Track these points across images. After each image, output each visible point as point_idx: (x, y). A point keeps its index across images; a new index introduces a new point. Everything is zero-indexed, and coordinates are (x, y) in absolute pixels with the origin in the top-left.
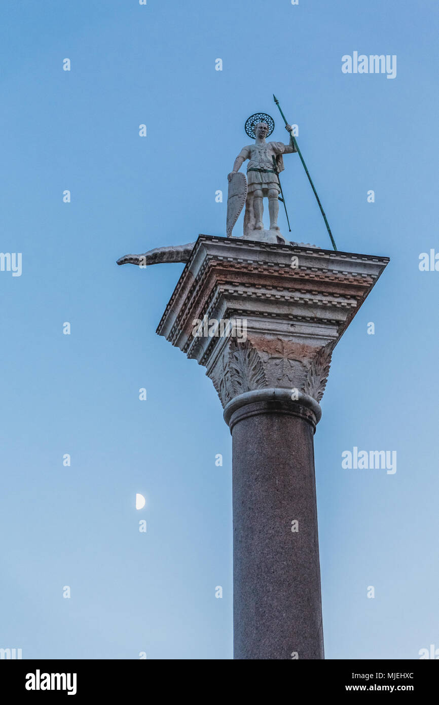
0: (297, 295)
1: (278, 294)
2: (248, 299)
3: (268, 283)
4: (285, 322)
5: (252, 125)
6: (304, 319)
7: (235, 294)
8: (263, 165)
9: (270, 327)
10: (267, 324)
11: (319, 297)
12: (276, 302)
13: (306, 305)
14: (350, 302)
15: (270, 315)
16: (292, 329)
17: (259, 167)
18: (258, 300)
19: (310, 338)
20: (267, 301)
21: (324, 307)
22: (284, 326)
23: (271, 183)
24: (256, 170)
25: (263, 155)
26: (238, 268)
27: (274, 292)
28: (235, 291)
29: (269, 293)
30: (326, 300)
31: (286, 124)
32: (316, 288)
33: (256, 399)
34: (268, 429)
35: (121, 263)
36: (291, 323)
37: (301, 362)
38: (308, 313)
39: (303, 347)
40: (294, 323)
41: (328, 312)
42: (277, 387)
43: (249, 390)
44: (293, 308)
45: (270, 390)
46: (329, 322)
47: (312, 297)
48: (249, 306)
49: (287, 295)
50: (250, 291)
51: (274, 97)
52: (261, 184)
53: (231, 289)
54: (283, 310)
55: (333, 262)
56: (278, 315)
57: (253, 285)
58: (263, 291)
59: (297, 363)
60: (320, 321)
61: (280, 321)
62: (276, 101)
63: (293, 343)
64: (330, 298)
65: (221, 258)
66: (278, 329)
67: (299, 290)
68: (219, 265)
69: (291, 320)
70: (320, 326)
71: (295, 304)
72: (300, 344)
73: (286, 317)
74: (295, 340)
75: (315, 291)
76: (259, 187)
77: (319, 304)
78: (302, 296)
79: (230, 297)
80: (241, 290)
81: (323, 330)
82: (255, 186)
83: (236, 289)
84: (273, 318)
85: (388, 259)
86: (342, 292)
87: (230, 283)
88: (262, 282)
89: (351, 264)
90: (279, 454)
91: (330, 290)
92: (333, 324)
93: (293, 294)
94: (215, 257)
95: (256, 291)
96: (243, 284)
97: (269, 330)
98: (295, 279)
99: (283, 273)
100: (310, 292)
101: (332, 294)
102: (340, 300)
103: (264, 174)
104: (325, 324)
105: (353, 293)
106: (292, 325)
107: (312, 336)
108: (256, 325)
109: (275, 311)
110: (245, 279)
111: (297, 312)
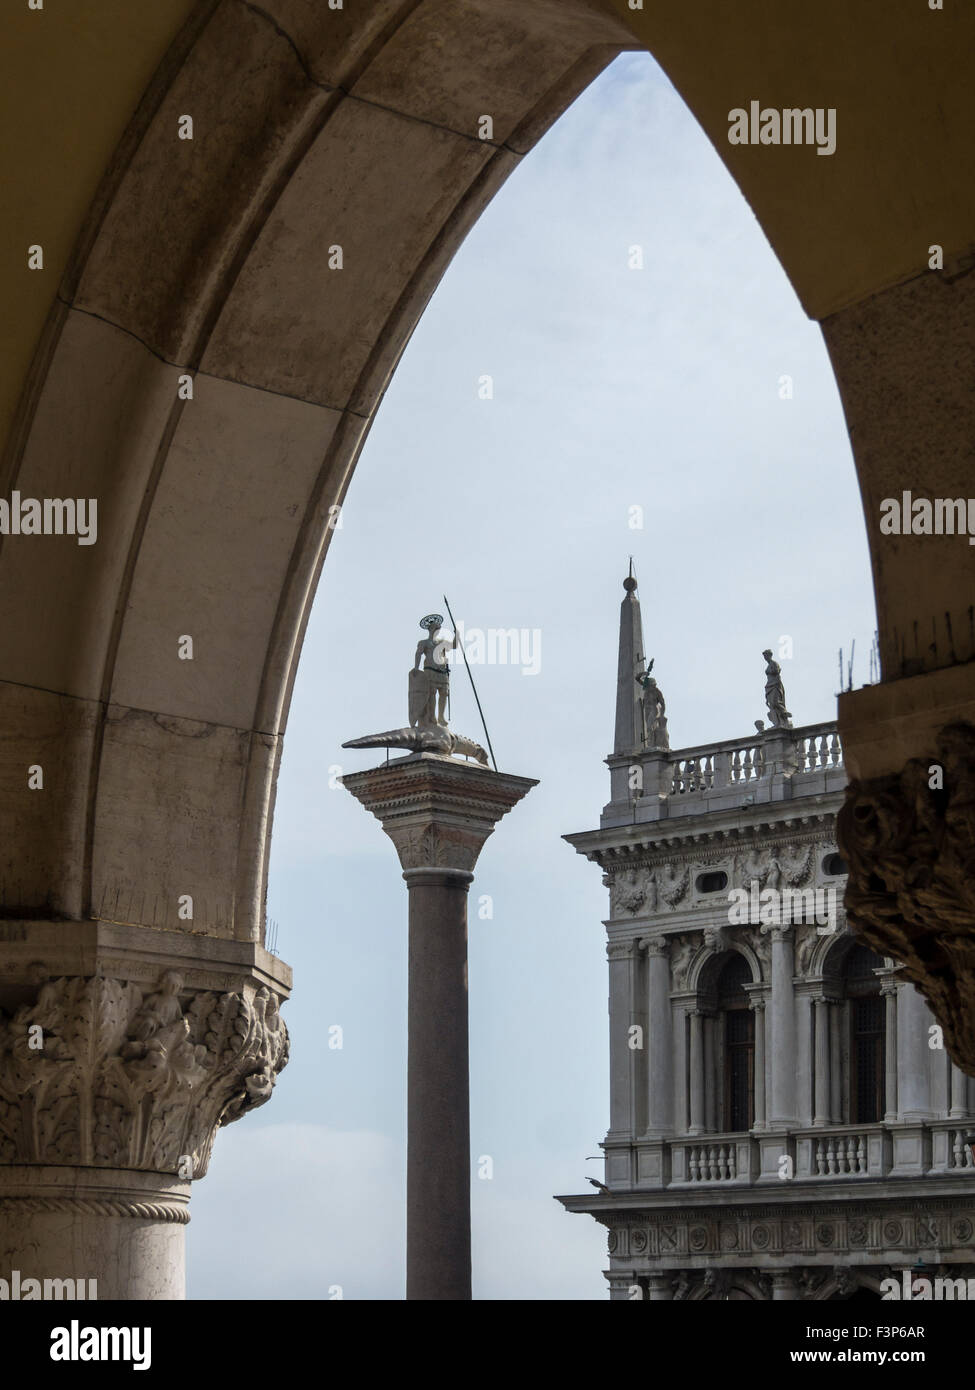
0: (476, 802)
1: (465, 800)
2: (447, 802)
3: (461, 792)
4: (464, 819)
5: (426, 621)
6: (476, 818)
9: (453, 823)
10: (454, 820)
11: (490, 804)
12: (461, 805)
13: (481, 809)
15: (456, 814)
16: (468, 824)
17: (436, 668)
18: (452, 803)
19: (475, 831)
20: (457, 804)
21: (491, 811)
22: (462, 821)
24: (434, 670)
26: (446, 782)
27: (462, 799)
29: (459, 799)
30: (493, 806)
33: (440, 875)
35: (346, 746)
36: (468, 819)
38: (479, 814)
39: (473, 837)
40: (470, 820)
42: (451, 867)
43: (435, 865)
44: (472, 810)
47: (486, 803)
48: (445, 807)
49: (470, 800)
50: (449, 797)
51: (445, 599)
53: (437, 795)
54: (465, 811)
55: (504, 781)
56: (461, 814)
57: (451, 793)
58: (456, 797)
59: (468, 851)
62: (446, 602)
63: (467, 835)
65: (438, 774)
66: (459, 824)
67: (479, 798)
69: (468, 817)
70: (482, 822)
71: (474, 807)
72: (471, 835)
73: (465, 815)
74: (468, 832)
75: (488, 799)
77: (489, 808)
78: (480, 802)
79: (433, 800)
80: (443, 796)
81: (481, 825)
84: (459, 816)
85: (537, 781)
86: (505, 801)
87: (437, 791)
88: (458, 791)
89: (516, 783)
91: (498, 799)
93: (474, 800)
94: (433, 774)
95: (452, 797)
96: (445, 793)
98: (478, 791)
99: (473, 786)
100: (484, 800)
101: (498, 802)
102: (502, 806)
104: (488, 821)
107: (479, 830)
108: (446, 820)
109: (461, 811)
110: (447, 789)
111: (473, 812)
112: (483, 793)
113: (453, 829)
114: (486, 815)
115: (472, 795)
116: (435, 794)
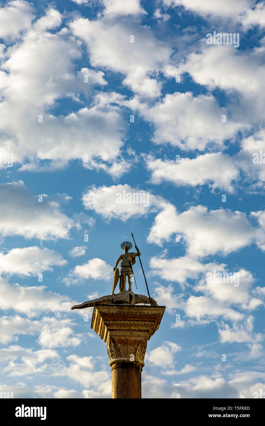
1: (125, 322)
2: (114, 325)
3: (121, 319)
4: (129, 332)
5: (124, 246)
6: (135, 330)
7: (109, 324)
8: (126, 264)
9: (123, 335)
10: (122, 333)
11: (140, 322)
12: (124, 325)
13: (136, 326)
14: (152, 323)
16: (131, 335)
17: (124, 265)
19: (138, 337)
20: (121, 325)
21: (142, 326)
23: (128, 271)
25: (126, 259)
26: (110, 315)
27: (123, 322)
28: (109, 323)
29: (121, 323)
30: (143, 323)
31: (136, 245)
32: (139, 319)
34: (122, 373)
36: (131, 332)
37: (134, 347)
38: (137, 329)
40: (132, 332)
41: (144, 327)
42: (125, 357)
44: (131, 327)
45: (123, 359)
46: (145, 331)
47: (137, 323)
48: (115, 328)
49: (128, 322)
50: (115, 322)
51: (132, 234)
52: (125, 272)
54: (128, 328)
55: (144, 310)
56: (126, 330)
57: (116, 320)
58: (119, 322)
59: (133, 347)
60: (142, 331)
61: (126, 332)
62: (133, 235)
63: (131, 340)
64: (144, 322)
65: (103, 312)
66: (126, 335)
67: (133, 321)
68: (102, 314)
69: (131, 331)
70: (141, 332)
71: (132, 325)
72: (134, 340)
73: (129, 330)
74: (132, 338)
75: (139, 320)
76: (124, 273)
77: (140, 325)
78: (134, 322)
81: (143, 334)
82: (123, 273)
83: (110, 322)
84: (124, 331)
85: (165, 307)
86: (149, 320)
87: (107, 320)
88: (119, 319)
90: (126, 383)
91: (144, 320)
92: (147, 331)
93: (131, 322)
94: (101, 312)
95: (117, 322)
96: (112, 320)
97: (122, 336)
98: (131, 317)
99: (126, 315)
100: (137, 321)
101: (145, 321)
102: (148, 323)
103: (126, 268)
104: (143, 331)
105: (152, 320)
106: (131, 333)
107: (138, 336)
108: (118, 334)
109: (125, 329)
110: (112, 318)
111: (132, 328)
112: (134, 317)
113: (123, 338)
114: (141, 328)
115: (128, 319)
116: (107, 322)
